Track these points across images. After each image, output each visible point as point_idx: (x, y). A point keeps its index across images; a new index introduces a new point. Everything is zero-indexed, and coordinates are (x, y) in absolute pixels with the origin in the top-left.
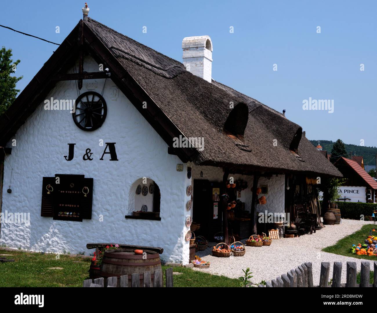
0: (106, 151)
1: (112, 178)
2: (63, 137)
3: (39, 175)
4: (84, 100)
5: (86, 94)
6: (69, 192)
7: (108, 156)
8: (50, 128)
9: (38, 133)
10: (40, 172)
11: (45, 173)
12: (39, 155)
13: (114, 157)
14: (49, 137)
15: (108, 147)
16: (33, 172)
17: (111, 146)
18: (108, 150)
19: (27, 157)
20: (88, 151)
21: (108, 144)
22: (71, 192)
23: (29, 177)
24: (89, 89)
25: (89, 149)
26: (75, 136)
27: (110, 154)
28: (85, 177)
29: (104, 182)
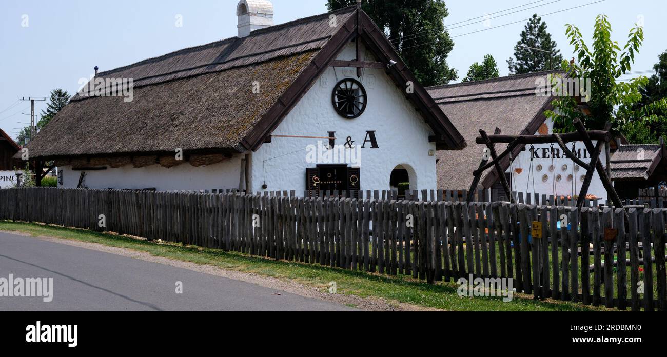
0: (367, 139)
1: (374, 166)
2: (322, 125)
3: (297, 167)
4: (342, 86)
5: (345, 81)
6: (328, 182)
7: (369, 144)
8: (306, 115)
9: (293, 120)
10: (297, 162)
11: (304, 164)
12: (295, 144)
13: (375, 145)
14: (305, 125)
15: (368, 135)
16: (289, 164)
17: (371, 134)
18: (368, 138)
19: (280, 147)
20: (349, 139)
21: (369, 132)
22: (330, 182)
23: (285, 169)
24: (347, 75)
25: (350, 137)
26: (334, 124)
27: (370, 142)
28: (348, 166)
29: (367, 170)
